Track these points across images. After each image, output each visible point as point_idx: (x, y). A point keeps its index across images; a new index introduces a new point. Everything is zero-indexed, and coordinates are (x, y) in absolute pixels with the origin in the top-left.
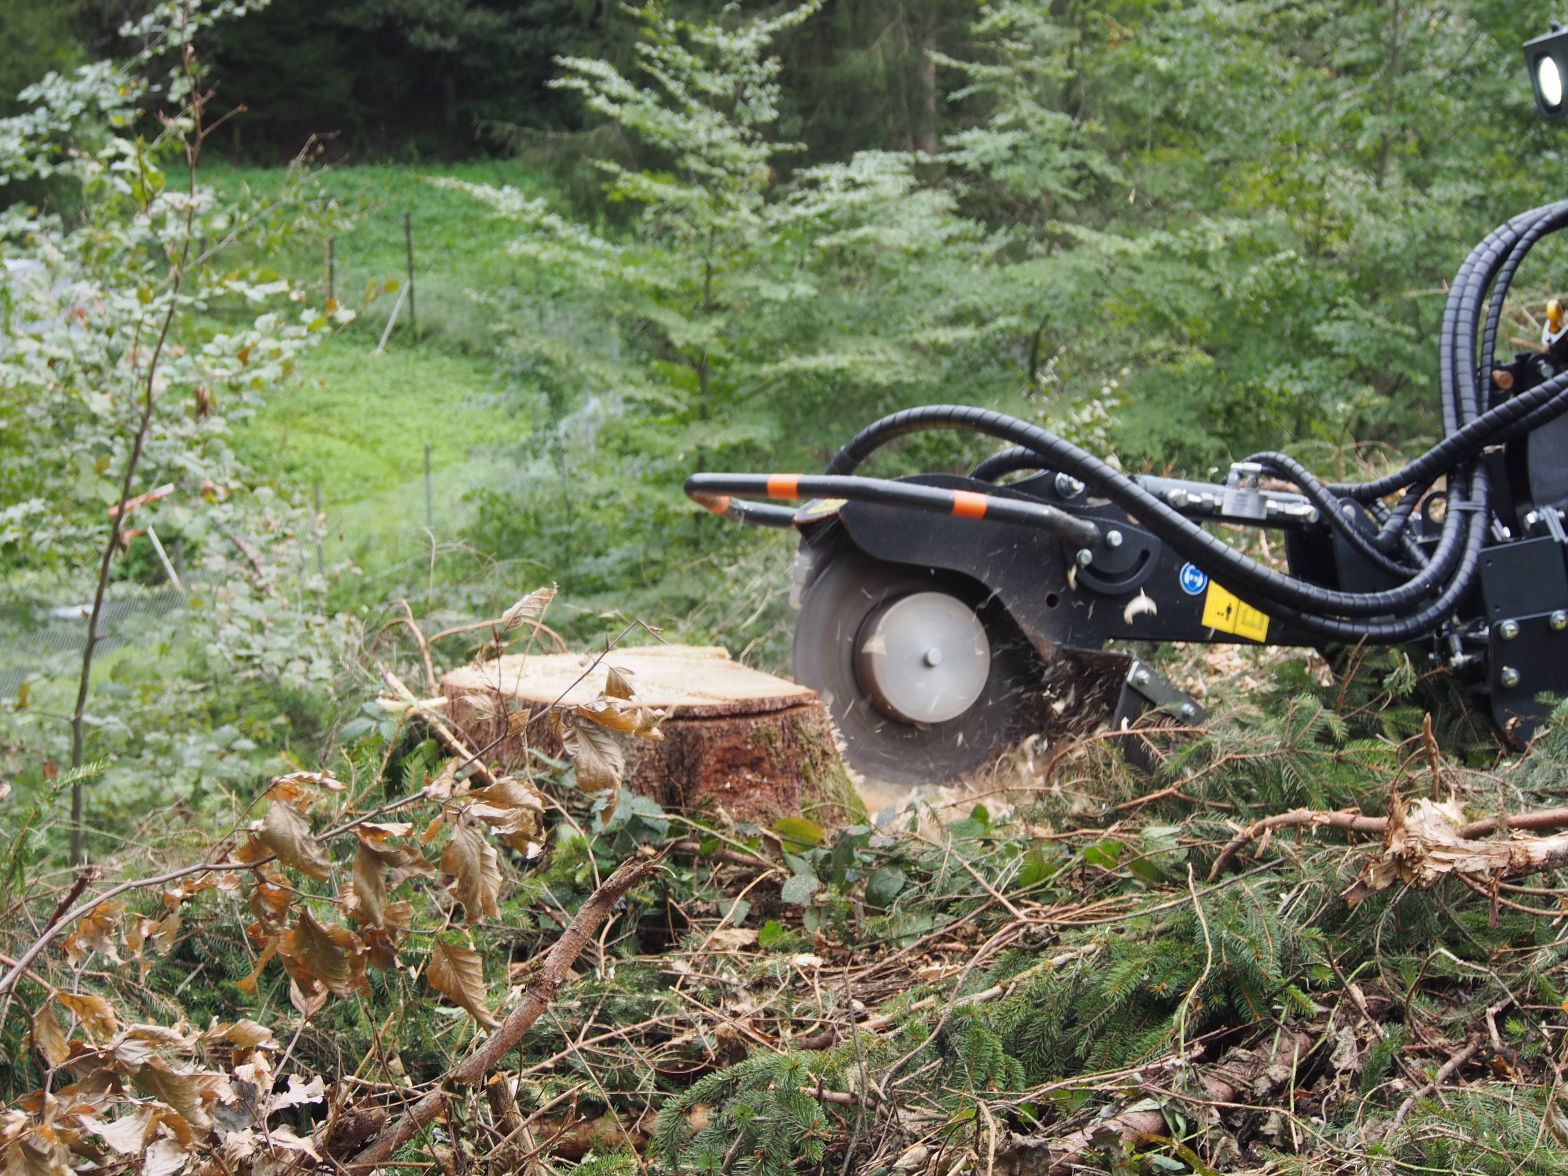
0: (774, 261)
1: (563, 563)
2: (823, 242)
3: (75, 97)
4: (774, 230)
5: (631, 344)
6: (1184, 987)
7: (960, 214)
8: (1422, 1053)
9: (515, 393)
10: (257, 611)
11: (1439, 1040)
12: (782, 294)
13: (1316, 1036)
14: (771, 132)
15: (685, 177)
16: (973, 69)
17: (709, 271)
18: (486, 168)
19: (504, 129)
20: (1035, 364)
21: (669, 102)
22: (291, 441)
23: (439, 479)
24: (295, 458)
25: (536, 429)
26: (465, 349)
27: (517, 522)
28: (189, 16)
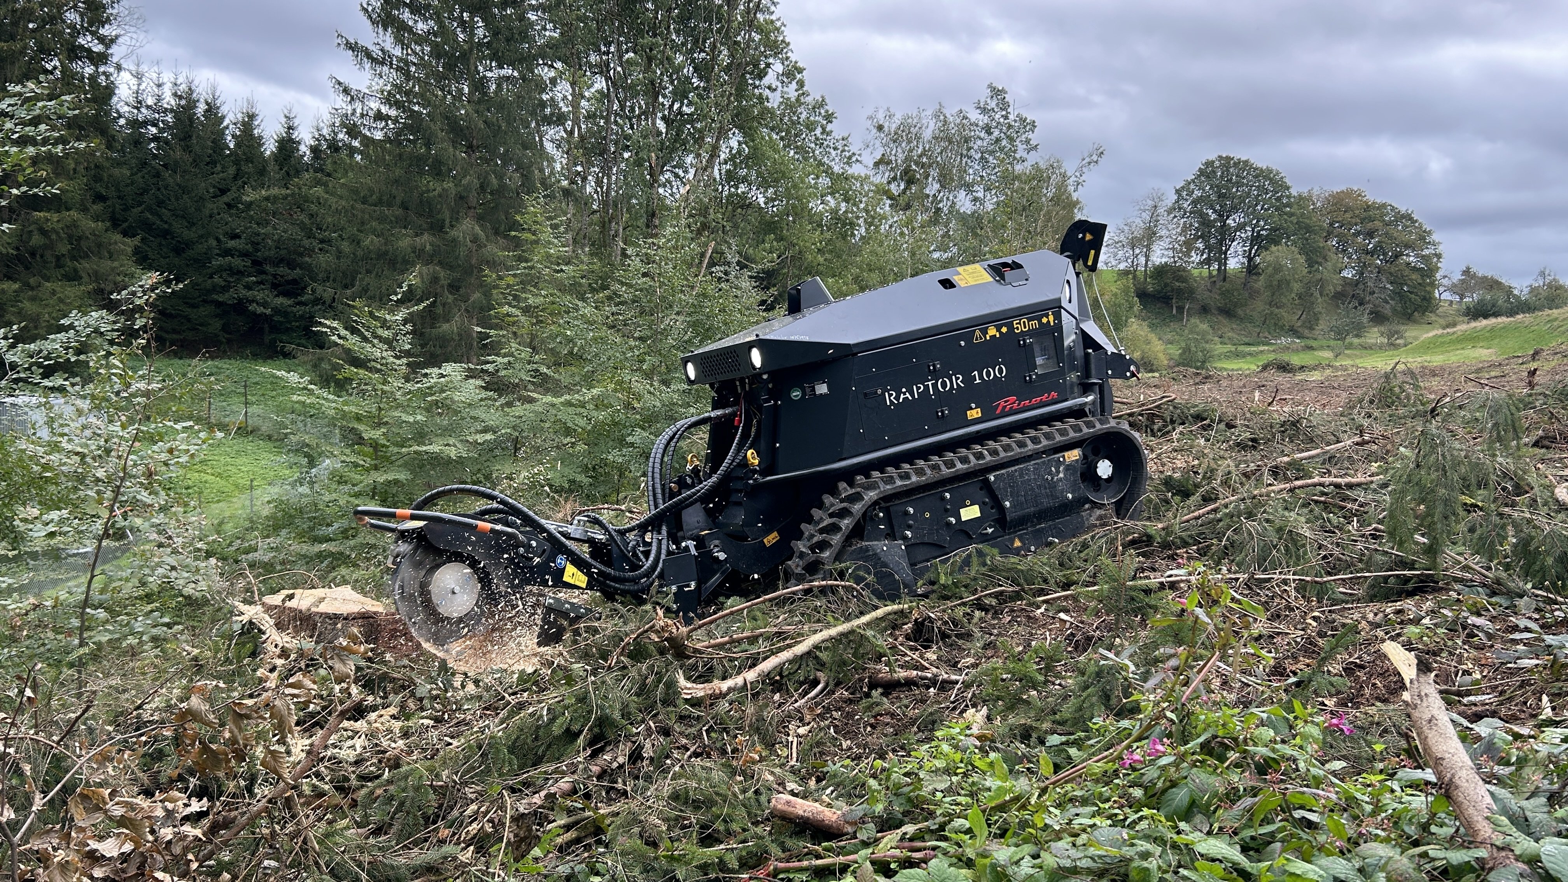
0: (408, 406)
1: (312, 529)
2: (429, 399)
3: (88, 326)
4: (408, 393)
5: (344, 437)
6: (583, 726)
7: (485, 388)
8: (678, 748)
9: (293, 458)
10: (172, 561)
11: (684, 741)
12: (411, 420)
13: (634, 742)
14: (408, 354)
15: (370, 370)
16: (492, 332)
17: (380, 409)
18: (282, 362)
19: (290, 347)
20: (516, 449)
21: (365, 339)
22: (188, 476)
23: (258, 492)
24: (190, 483)
25: (302, 473)
26: (270, 438)
27: (293, 512)
28: (144, 293)
